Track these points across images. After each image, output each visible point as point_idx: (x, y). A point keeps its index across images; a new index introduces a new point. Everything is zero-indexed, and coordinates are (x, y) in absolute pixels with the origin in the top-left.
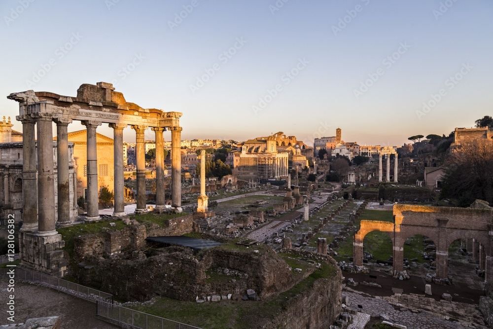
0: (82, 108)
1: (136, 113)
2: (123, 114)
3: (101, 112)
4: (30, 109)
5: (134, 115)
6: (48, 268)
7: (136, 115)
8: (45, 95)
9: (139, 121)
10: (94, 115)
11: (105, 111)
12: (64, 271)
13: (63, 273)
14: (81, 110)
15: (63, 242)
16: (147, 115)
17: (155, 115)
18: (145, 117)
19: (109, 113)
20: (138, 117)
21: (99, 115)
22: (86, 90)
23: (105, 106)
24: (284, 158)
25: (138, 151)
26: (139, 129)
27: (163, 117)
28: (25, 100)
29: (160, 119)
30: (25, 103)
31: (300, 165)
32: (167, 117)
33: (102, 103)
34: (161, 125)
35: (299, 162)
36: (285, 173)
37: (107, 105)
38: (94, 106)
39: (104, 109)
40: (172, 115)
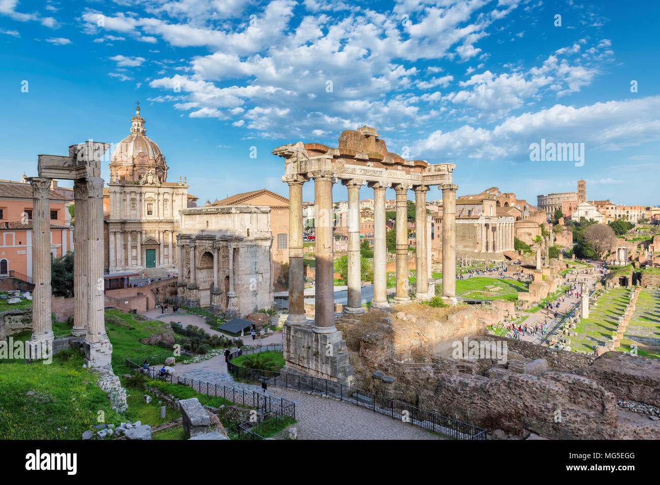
0: (347, 163)
1: (400, 167)
2: (387, 169)
3: (366, 168)
4: (303, 167)
5: (397, 169)
6: (331, 376)
7: (400, 170)
8: (314, 148)
9: (403, 177)
10: (358, 172)
11: (369, 166)
12: (351, 382)
13: (349, 383)
14: (347, 166)
15: (344, 343)
16: (412, 170)
17: (419, 169)
18: (408, 173)
19: (372, 169)
20: (401, 172)
21: (363, 171)
22: (349, 140)
23: (371, 160)
24: (507, 225)
25: (400, 219)
26: (402, 189)
27: (429, 171)
28: (295, 154)
29: (424, 174)
30: (295, 159)
31: (530, 234)
32: (435, 170)
33: (368, 154)
34: (426, 183)
35: (528, 230)
36: (510, 246)
37: (372, 157)
38: (359, 160)
39: (369, 163)
40: (444, 168)
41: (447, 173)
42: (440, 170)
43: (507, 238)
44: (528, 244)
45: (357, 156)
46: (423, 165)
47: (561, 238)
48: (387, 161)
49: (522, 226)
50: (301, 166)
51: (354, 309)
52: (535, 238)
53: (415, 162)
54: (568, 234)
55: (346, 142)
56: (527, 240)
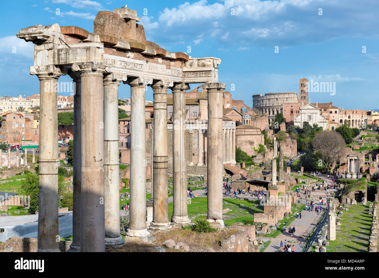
1: (160, 60)
2: (147, 62)
3: (125, 59)
4: (63, 56)
5: (158, 63)
7: (160, 64)
8: (73, 32)
9: (163, 73)
10: (118, 64)
11: (129, 57)
14: (105, 56)
16: (172, 63)
17: (179, 63)
18: (169, 67)
19: (132, 61)
20: (162, 66)
21: (123, 64)
22: (107, 23)
23: (133, 50)
24: (228, 131)
25: (159, 124)
26: (162, 86)
27: (191, 65)
28: (50, 40)
29: (185, 69)
30: (50, 46)
31: (251, 143)
32: (198, 65)
33: (130, 43)
34: (187, 80)
35: (250, 138)
36: (231, 157)
37: (134, 46)
38: (120, 50)
39: (130, 54)
40: (209, 63)
41: (213, 69)
42: (204, 66)
43: (228, 148)
44: (250, 154)
45: (118, 45)
46: (185, 58)
47: (285, 147)
48: (149, 52)
49: (243, 133)
50: (59, 55)
51: (112, 239)
52: (257, 148)
53: (177, 54)
54: (293, 142)
55: (103, 26)
56: (248, 150)
